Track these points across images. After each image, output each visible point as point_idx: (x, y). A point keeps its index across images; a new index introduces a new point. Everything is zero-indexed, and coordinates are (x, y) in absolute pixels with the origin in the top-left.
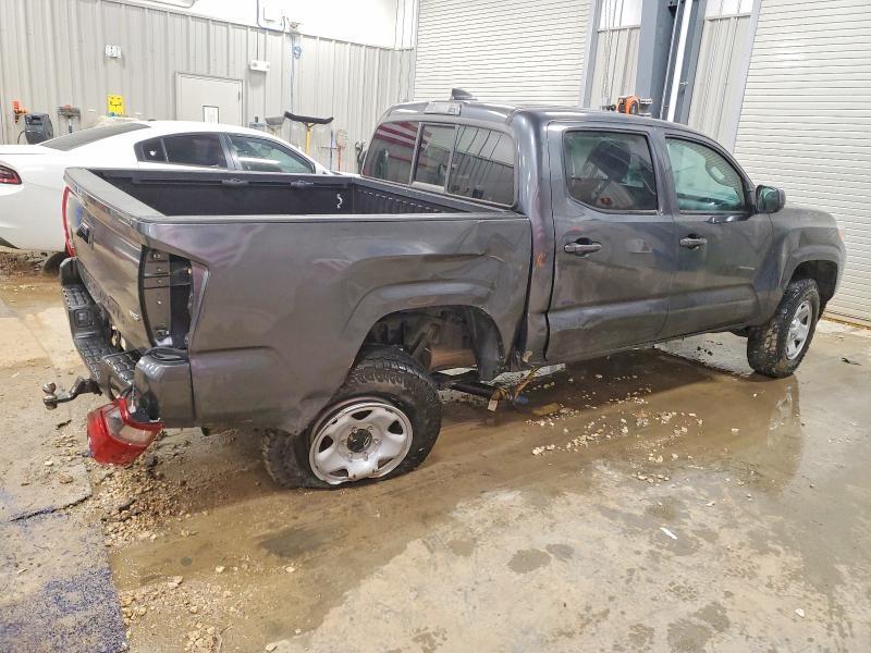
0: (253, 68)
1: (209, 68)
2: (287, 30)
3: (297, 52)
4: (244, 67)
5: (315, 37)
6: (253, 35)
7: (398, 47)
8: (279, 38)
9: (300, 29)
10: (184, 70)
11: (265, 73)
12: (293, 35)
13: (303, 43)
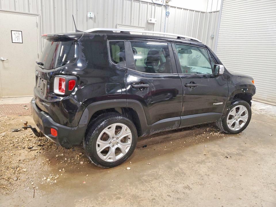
0: (149, 22)
1: (131, 22)
2: (164, 4)
3: (167, 14)
4: (145, 21)
5: (175, 7)
6: (150, 6)
7: (209, 11)
8: (161, 8)
9: (170, 4)
10: (121, 24)
11: (154, 24)
12: (166, 6)
13: (170, 10)
